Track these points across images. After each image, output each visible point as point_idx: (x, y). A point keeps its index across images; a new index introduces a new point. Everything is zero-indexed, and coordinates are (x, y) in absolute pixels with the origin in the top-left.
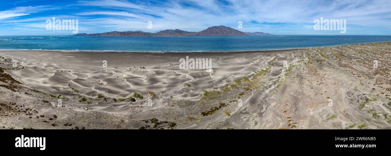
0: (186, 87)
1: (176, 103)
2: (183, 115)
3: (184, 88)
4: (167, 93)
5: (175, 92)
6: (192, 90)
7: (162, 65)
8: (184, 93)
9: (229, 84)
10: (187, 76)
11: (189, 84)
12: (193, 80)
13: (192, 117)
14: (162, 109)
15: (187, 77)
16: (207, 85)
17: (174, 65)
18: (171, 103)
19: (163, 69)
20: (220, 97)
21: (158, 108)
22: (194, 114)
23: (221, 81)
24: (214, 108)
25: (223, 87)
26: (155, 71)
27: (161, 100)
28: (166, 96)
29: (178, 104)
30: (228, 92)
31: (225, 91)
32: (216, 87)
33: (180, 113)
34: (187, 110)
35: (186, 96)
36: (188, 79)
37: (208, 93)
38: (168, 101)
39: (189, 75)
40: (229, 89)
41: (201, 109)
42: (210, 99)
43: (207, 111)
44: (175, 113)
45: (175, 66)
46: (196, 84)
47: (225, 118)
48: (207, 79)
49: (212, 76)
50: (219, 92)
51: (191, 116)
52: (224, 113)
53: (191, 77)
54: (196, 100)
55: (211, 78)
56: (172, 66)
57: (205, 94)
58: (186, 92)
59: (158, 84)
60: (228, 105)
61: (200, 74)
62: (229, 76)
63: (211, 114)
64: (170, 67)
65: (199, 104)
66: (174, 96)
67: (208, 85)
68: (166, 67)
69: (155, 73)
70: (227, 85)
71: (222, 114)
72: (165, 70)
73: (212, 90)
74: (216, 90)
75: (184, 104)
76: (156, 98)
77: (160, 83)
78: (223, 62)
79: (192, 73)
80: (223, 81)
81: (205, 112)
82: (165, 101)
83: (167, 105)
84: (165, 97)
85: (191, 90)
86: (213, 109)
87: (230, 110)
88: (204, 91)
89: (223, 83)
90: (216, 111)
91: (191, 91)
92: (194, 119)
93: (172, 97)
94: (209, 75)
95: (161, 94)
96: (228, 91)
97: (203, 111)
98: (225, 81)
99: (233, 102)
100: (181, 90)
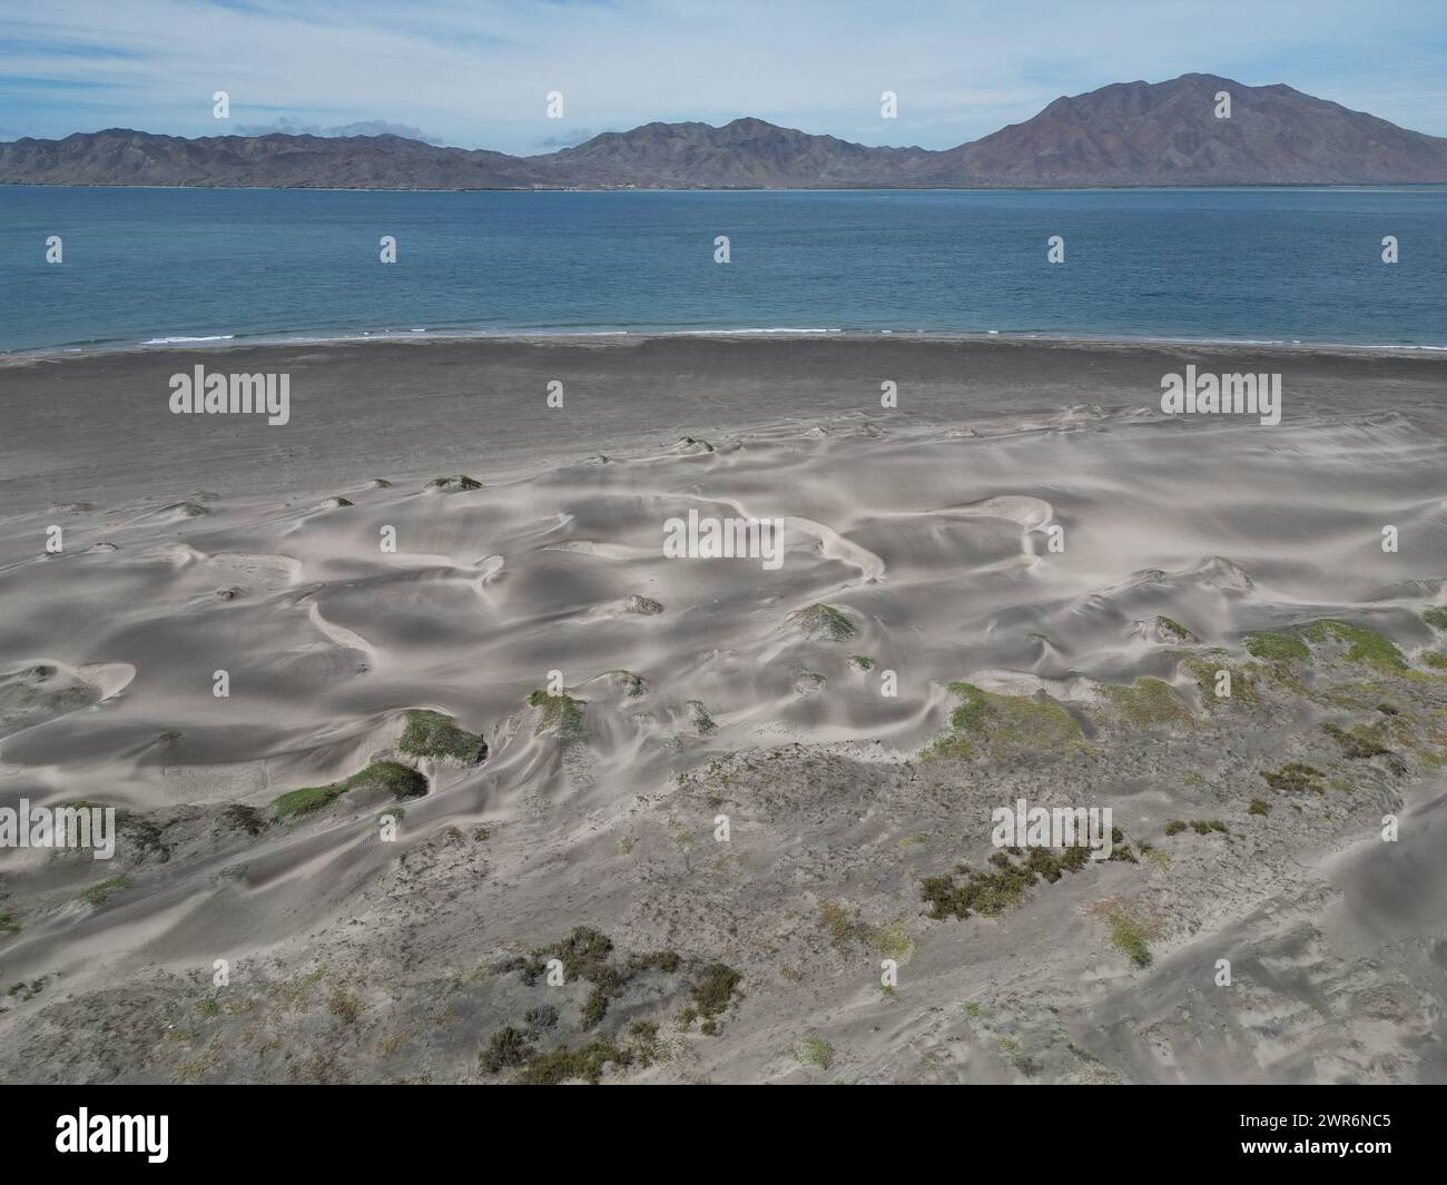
0: (815, 637)
1: (744, 776)
2: (785, 890)
3: (801, 647)
4: (667, 690)
5: (735, 681)
6: (864, 663)
7: (627, 453)
8: (804, 691)
9: (1178, 656)
10: (832, 542)
11: (845, 610)
12: (872, 576)
13: (851, 918)
14: (638, 838)
15: (827, 553)
16: (989, 635)
17: (726, 452)
18: (701, 777)
19: (632, 483)
20: (1088, 761)
21: (606, 827)
22: (871, 891)
23: (1109, 616)
24: (1027, 856)
25: (1127, 675)
26: (570, 508)
27: (627, 756)
28: (665, 713)
29: (757, 789)
30: (1165, 727)
31: (1143, 716)
32: (1060, 662)
33: (766, 866)
34: (821, 848)
35: (811, 714)
36: (837, 572)
37: (992, 712)
38: (682, 756)
39: (846, 536)
40: (1174, 699)
41: (919, 847)
42: (1000, 767)
43: (964, 870)
44: (733, 865)
45: (732, 460)
46: (893, 612)
47: (1105, 982)
48: (992, 584)
49: (1035, 566)
50: (1079, 718)
51: (844, 903)
52: (1103, 930)
53: (860, 558)
54: (887, 758)
55: (1023, 582)
56: (705, 460)
57: (965, 717)
58: (818, 678)
59: (601, 616)
60: (1145, 849)
61: (936, 532)
62: (1192, 578)
63: (997, 907)
64: (688, 470)
65: (907, 796)
66: (721, 712)
67: (1000, 635)
68: (655, 468)
69: (565, 520)
70: (1163, 664)
71: (1079, 926)
72: (648, 495)
73: (1027, 682)
74: (1055, 690)
75: (797, 786)
76: (586, 740)
77: (618, 605)
78: (1153, 445)
79: (869, 521)
80: (1130, 615)
81: (948, 882)
82: (659, 759)
83: (675, 795)
84: (653, 727)
85: (856, 668)
86: (1016, 861)
87: (1154, 908)
88: (955, 688)
89: (1132, 635)
90: (1033, 882)
91: (857, 675)
92: (863, 932)
93: (705, 724)
94: (1014, 549)
95: (626, 703)
96: (1162, 719)
97: (941, 867)
98: (1146, 620)
99: (1187, 838)
100: (775, 663)
